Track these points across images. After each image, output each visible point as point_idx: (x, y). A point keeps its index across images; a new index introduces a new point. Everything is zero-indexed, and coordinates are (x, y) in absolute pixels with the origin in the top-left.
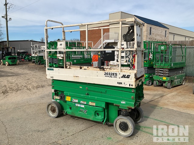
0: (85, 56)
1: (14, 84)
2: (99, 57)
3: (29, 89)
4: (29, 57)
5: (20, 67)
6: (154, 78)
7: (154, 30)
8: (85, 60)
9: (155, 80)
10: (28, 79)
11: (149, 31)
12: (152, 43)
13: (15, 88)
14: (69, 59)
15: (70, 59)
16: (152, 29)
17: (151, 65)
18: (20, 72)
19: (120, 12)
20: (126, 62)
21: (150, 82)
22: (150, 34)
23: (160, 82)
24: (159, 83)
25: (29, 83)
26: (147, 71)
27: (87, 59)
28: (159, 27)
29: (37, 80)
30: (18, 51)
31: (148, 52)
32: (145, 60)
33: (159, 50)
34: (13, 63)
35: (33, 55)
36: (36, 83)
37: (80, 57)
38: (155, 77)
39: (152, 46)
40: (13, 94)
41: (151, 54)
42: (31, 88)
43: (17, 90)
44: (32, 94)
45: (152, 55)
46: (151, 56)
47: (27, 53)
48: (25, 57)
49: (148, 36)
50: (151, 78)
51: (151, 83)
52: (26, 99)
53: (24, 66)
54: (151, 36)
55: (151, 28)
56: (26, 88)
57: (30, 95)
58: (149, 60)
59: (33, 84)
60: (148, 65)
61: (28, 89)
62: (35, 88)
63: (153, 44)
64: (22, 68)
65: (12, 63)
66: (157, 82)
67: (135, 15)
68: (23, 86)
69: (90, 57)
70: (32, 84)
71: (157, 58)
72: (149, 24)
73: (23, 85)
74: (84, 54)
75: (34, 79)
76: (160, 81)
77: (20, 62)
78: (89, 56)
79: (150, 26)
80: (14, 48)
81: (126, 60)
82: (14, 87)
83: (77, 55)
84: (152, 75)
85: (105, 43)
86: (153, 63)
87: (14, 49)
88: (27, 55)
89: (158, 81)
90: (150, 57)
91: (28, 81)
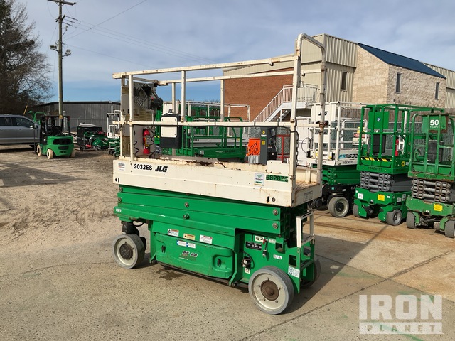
0: (228, 140)
1: (49, 205)
2: (264, 143)
3: (80, 221)
4: (103, 140)
5: (78, 161)
6: (407, 204)
7: (407, 80)
8: (227, 151)
9: (411, 211)
10: (86, 195)
11: (395, 84)
12: (404, 111)
13: (46, 216)
14: (186, 146)
15: (189, 147)
16: (401, 78)
17: (400, 170)
18: (74, 175)
19: (323, 36)
20: (333, 159)
21: (396, 214)
22: (398, 90)
23: (424, 217)
24: (422, 219)
25: (87, 203)
26: (390, 185)
27: (232, 150)
28: (421, 73)
29: (107, 196)
30: (81, 124)
31: (394, 134)
32: (384, 154)
33: (425, 130)
34: (63, 154)
35: (111, 135)
36: (102, 204)
37: (216, 144)
38: (410, 203)
39: (403, 117)
40: (38, 231)
41: (402, 141)
42: (86, 216)
43: (52, 221)
44: (84, 233)
45: (403, 143)
46: (402, 145)
47: (101, 131)
48: (93, 140)
49: (392, 94)
50: (400, 203)
51: (399, 219)
52: (64, 248)
53: (88, 161)
54: (399, 95)
55: (399, 75)
56: (73, 217)
57: (78, 236)
58: (395, 157)
59: (96, 206)
60: (392, 168)
61: (77, 219)
62: (95, 218)
63: (406, 112)
64: (82, 165)
65: (62, 152)
66: (418, 216)
67: (359, 44)
68: (68, 210)
69: (241, 142)
70: (92, 206)
71: (419, 151)
72: (394, 65)
73: (71, 209)
74: (226, 135)
75: (101, 194)
76: (426, 213)
77: (82, 149)
78: (238, 140)
79: (397, 71)
80: (68, 117)
81: (333, 154)
82: (47, 211)
83: (209, 137)
84: (404, 196)
85: (283, 110)
86: (407, 163)
87: (68, 120)
88: (101, 135)
89: (420, 213)
90: (398, 148)
91: (85, 198)
